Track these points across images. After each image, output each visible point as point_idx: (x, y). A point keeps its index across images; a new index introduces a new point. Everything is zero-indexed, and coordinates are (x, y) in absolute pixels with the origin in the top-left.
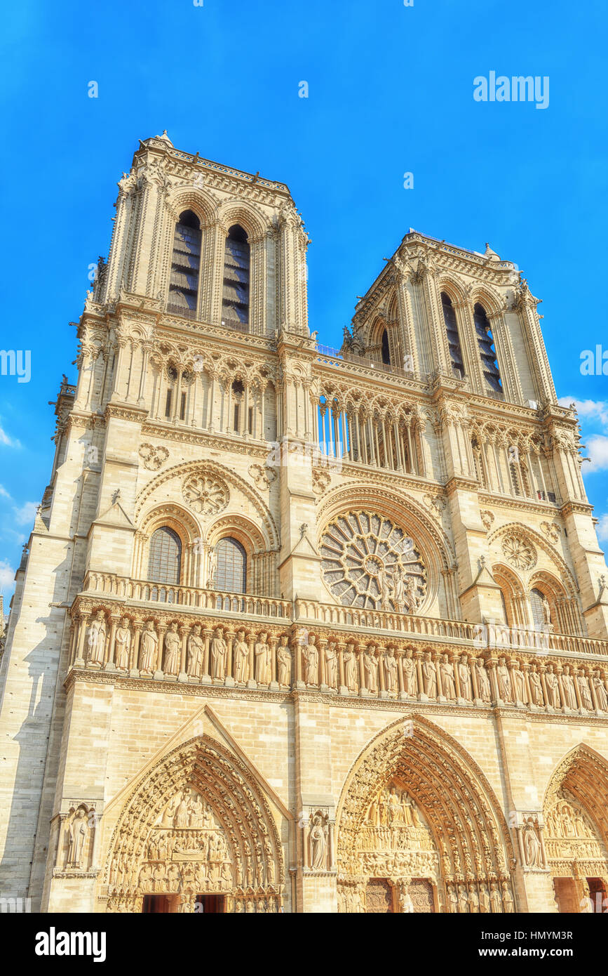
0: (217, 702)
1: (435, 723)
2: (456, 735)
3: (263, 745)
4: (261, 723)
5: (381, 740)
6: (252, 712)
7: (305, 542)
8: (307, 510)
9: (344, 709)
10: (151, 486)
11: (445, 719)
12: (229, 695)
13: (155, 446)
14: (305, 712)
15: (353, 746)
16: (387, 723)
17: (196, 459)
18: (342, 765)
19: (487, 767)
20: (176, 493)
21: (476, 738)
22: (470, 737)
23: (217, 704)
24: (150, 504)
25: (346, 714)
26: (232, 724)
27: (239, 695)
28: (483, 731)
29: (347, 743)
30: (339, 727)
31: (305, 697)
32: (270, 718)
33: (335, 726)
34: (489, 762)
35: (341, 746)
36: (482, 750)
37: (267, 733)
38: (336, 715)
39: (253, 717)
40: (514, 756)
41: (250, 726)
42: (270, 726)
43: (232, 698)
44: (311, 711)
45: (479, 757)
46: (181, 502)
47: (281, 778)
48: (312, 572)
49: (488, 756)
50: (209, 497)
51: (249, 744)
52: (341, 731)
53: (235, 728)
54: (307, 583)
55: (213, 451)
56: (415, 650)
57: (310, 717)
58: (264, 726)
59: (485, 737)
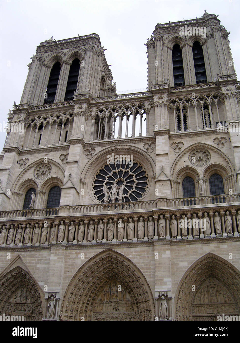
0: (23, 253)
1: (119, 252)
2: (130, 257)
3: (38, 269)
4: (38, 260)
5: (92, 262)
6: (36, 256)
7: (69, 182)
8: (73, 167)
9: (74, 251)
10: (21, 174)
11: (125, 249)
12: (28, 250)
13: (24, 159)
14: (53, 253)
15: (76, 266)
16: (93, 255)
17: (38, 159)
18: (70, 274)
19: (146, 270)
20: (31, 174)
21: (141, 257)
22: (138, 257)
23: (23, 254)
24: (22, 181)
25: (75, 252)
26: (28, 261)
27: (31, 250)
28: (146, 253)
29: (73, 265)
30: (70, 258)
31: (54, 247)
32: (42, 257)
33: (69, 258)
34: (147, 268)
35: (70, 267)
36: (143, 263)
37: (40, 264)
38: (70, 253)
39: (36, 257)
40: (159, 264)
41: (34, 261)
42: (42, 261)
43: (28, 251)
44: (56, 253)
45: (142, 266)
46: (33, 178)
47: (44, 282)
48: (70, 193)
49: (147, 265)
50: (45, 172)
51: (33, 269)
52: (71, 260)
53: (28, 263)
54: (67, 199)
55: (46, 154)
56: (113, 219)
57: (55, 256)
58: (40, 261)
59: (147, 256)
